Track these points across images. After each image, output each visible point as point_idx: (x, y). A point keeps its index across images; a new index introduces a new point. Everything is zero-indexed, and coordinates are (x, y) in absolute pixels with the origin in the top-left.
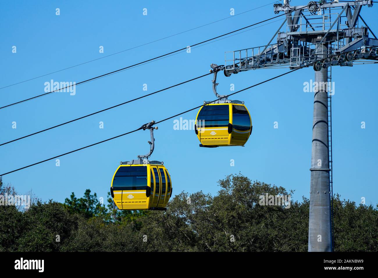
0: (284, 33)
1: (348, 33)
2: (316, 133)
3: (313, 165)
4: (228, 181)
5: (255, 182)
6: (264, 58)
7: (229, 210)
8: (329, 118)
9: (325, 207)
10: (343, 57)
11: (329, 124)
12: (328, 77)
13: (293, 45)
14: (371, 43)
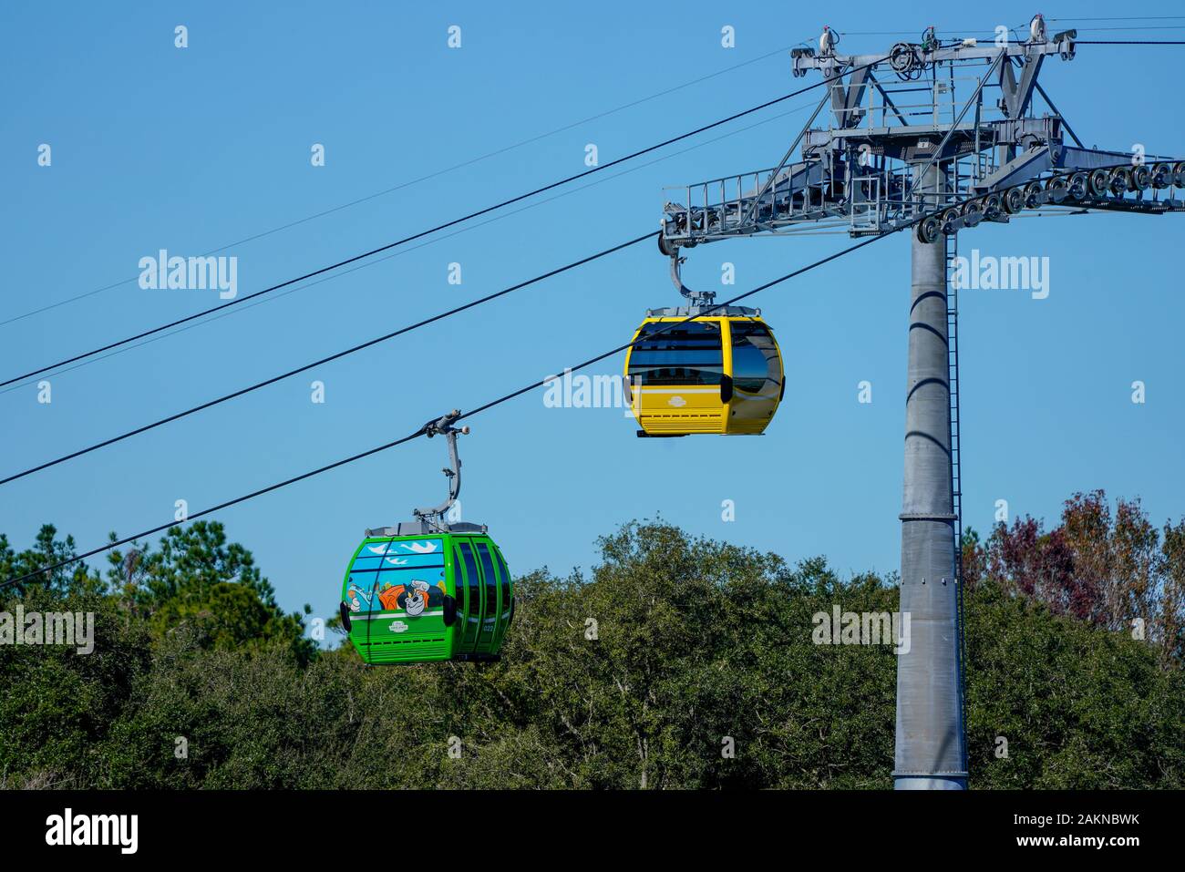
0: (821, 131)
1: (1005, 132)
2: (915, 416)
3: (908, 505)
4: (625, 540)
5: (699, 540)
6: (770, 201)
7: (630, 621)
8: (952, 370)
9: (943, 623)
10: (995, 201)
11: (953, 389)
12: (949, 256)
13: (848, 164)
14: (1071, 162)
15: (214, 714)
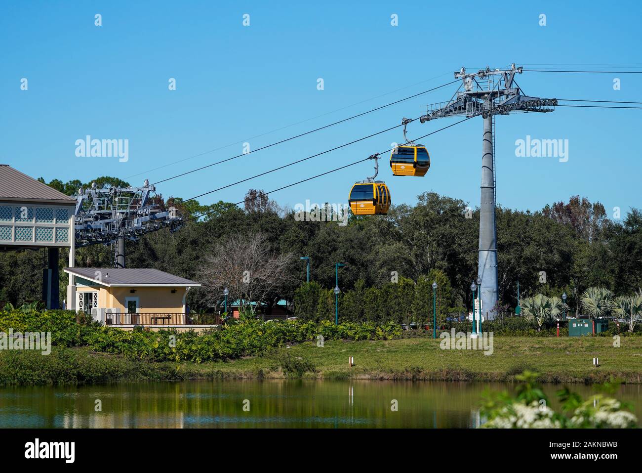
0: (462, 92)
1: (506, 92)
2: (484, 162)
3: (482, 184)
4: (423, 196)
5: (443, 197)
6: (448, 110)
7: (424, 216)
8: (493, 151)
9: (491, 213)
10: (502, 108)
11: (494, 156)
12: (492, 122)
13: (468, 100)
14: (522, 99)
15: (334, 240)
